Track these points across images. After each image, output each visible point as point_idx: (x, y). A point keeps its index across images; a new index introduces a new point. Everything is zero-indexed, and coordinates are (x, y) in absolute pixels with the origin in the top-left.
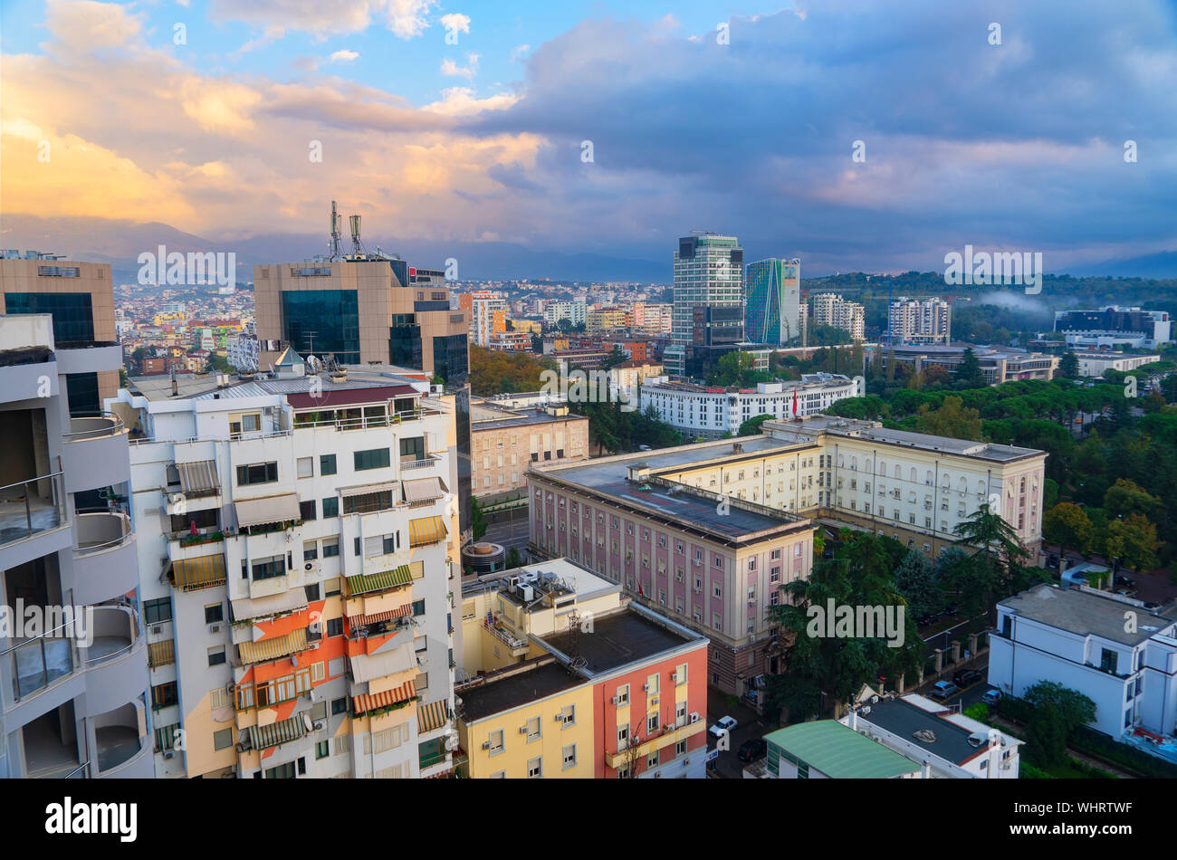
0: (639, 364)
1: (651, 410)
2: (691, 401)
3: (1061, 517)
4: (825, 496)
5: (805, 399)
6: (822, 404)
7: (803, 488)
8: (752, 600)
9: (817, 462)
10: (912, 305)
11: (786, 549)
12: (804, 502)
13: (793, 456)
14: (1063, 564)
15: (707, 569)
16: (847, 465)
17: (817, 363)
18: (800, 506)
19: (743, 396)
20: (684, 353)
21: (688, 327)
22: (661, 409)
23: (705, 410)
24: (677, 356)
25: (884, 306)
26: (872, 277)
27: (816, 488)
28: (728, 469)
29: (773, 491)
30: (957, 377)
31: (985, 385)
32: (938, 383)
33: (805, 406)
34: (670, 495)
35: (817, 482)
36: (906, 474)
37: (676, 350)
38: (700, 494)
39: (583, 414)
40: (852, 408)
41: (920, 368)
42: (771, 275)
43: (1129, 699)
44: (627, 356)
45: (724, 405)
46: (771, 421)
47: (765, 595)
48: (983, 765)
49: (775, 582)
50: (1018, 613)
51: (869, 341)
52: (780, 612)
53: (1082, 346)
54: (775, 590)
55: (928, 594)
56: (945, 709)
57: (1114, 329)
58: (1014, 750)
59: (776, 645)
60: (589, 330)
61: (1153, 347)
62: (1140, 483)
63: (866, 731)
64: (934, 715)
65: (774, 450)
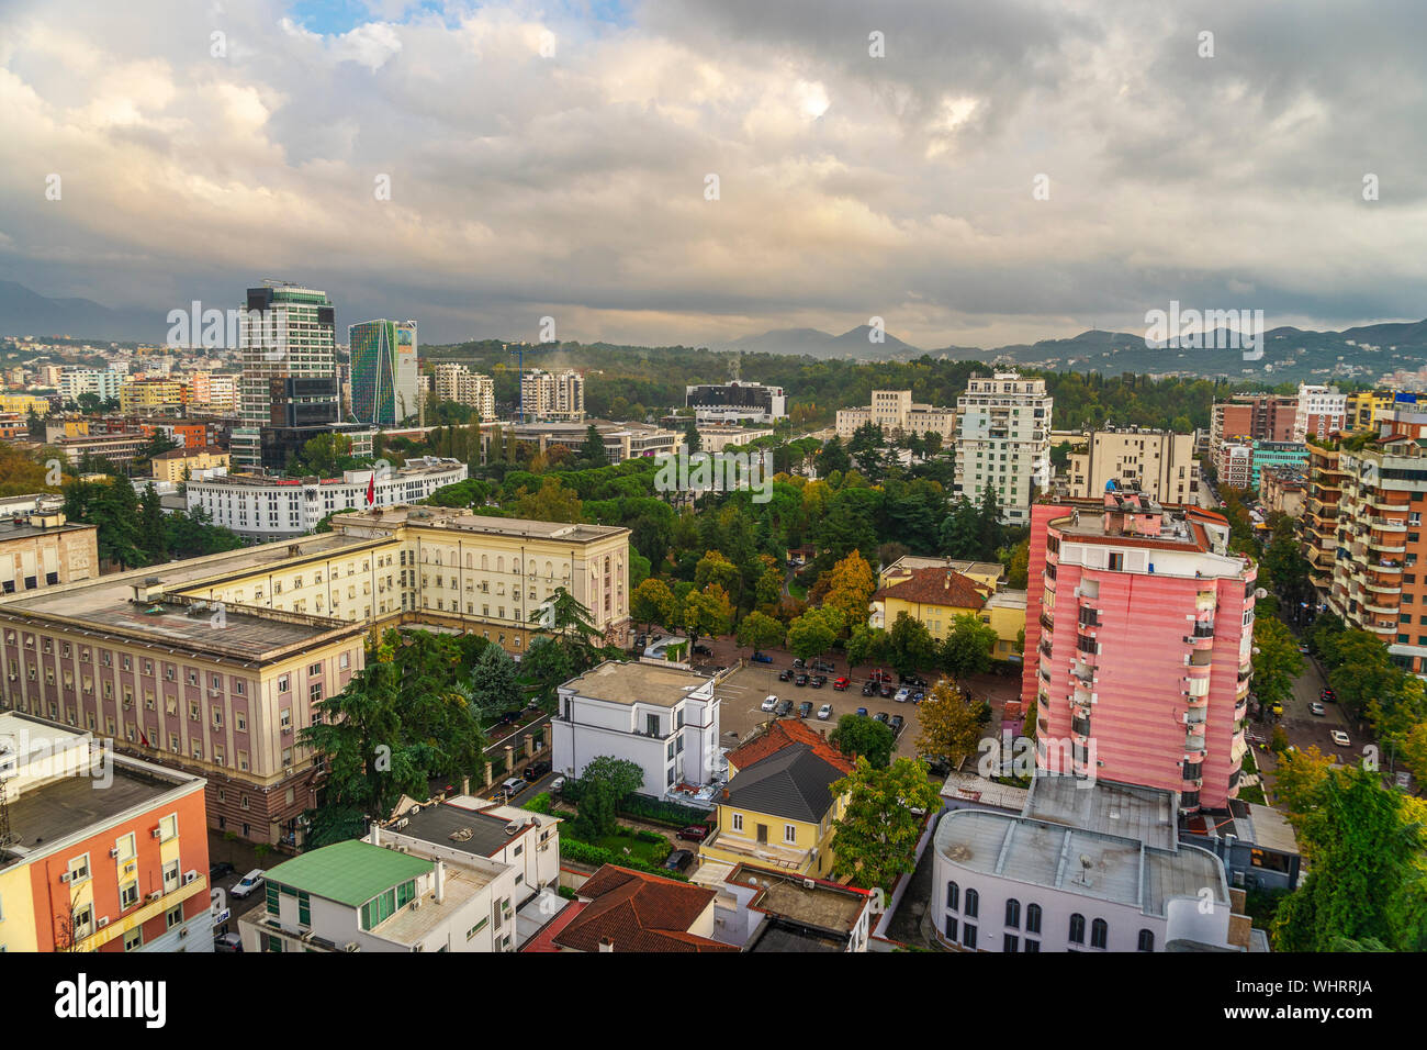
0: (194, 452)
1: (199, 509)
2: (256, 498)
3: (646, 594)
4: (408, 598)
5: (404, 488)
6: (425, 493)
7: (381, 591)
8: (286, 727)
9: (396, 559)
10: (546, 378)
11: (328, 662)
12: (383, 607)
13: (366, 555)
14: (648, 641)
15: (228, 698)
16: (432, 560)
17: (432, 445)
18: (377, 613)
19: (325, 489)
20: (258, 437)
21: (263, 404)
22: (216, 508)
23: (276, 508)
24: (249, 442)
25: (517, 378)
26: (509, 345)
27: (397, 590)
28: (278, 577)
29: (343, 598)
30: (580, 456)
31: (607, 464)
32: (560, 463)
33: (405, 496)
34: (189, 616)
35: (399, 582)
36: (493, 564)
37: (249, 434)
39: (88, 522)
40: (455, 496)
41: (543, 448)
42: (381, 340)
43: (670, 758)
44: (175, 443)
45: (301, 499)
46: (343, 516)
47: (303, 718)
48: (518, 851)
49: (316, 702)
50: (576, 693)
51: (500, 418)
52: (313, 734)
53: (710, 421)
54: (316, 712)
55: (507, 691)
56: (489, 803)
57: (738, 404)
58: (553, 830)
59: (322, 776)
60: (123, 408)
61: (771, 421)
62: (726, 554)
63: (392, 844)
64: (477, 812)
65: (340, 549)
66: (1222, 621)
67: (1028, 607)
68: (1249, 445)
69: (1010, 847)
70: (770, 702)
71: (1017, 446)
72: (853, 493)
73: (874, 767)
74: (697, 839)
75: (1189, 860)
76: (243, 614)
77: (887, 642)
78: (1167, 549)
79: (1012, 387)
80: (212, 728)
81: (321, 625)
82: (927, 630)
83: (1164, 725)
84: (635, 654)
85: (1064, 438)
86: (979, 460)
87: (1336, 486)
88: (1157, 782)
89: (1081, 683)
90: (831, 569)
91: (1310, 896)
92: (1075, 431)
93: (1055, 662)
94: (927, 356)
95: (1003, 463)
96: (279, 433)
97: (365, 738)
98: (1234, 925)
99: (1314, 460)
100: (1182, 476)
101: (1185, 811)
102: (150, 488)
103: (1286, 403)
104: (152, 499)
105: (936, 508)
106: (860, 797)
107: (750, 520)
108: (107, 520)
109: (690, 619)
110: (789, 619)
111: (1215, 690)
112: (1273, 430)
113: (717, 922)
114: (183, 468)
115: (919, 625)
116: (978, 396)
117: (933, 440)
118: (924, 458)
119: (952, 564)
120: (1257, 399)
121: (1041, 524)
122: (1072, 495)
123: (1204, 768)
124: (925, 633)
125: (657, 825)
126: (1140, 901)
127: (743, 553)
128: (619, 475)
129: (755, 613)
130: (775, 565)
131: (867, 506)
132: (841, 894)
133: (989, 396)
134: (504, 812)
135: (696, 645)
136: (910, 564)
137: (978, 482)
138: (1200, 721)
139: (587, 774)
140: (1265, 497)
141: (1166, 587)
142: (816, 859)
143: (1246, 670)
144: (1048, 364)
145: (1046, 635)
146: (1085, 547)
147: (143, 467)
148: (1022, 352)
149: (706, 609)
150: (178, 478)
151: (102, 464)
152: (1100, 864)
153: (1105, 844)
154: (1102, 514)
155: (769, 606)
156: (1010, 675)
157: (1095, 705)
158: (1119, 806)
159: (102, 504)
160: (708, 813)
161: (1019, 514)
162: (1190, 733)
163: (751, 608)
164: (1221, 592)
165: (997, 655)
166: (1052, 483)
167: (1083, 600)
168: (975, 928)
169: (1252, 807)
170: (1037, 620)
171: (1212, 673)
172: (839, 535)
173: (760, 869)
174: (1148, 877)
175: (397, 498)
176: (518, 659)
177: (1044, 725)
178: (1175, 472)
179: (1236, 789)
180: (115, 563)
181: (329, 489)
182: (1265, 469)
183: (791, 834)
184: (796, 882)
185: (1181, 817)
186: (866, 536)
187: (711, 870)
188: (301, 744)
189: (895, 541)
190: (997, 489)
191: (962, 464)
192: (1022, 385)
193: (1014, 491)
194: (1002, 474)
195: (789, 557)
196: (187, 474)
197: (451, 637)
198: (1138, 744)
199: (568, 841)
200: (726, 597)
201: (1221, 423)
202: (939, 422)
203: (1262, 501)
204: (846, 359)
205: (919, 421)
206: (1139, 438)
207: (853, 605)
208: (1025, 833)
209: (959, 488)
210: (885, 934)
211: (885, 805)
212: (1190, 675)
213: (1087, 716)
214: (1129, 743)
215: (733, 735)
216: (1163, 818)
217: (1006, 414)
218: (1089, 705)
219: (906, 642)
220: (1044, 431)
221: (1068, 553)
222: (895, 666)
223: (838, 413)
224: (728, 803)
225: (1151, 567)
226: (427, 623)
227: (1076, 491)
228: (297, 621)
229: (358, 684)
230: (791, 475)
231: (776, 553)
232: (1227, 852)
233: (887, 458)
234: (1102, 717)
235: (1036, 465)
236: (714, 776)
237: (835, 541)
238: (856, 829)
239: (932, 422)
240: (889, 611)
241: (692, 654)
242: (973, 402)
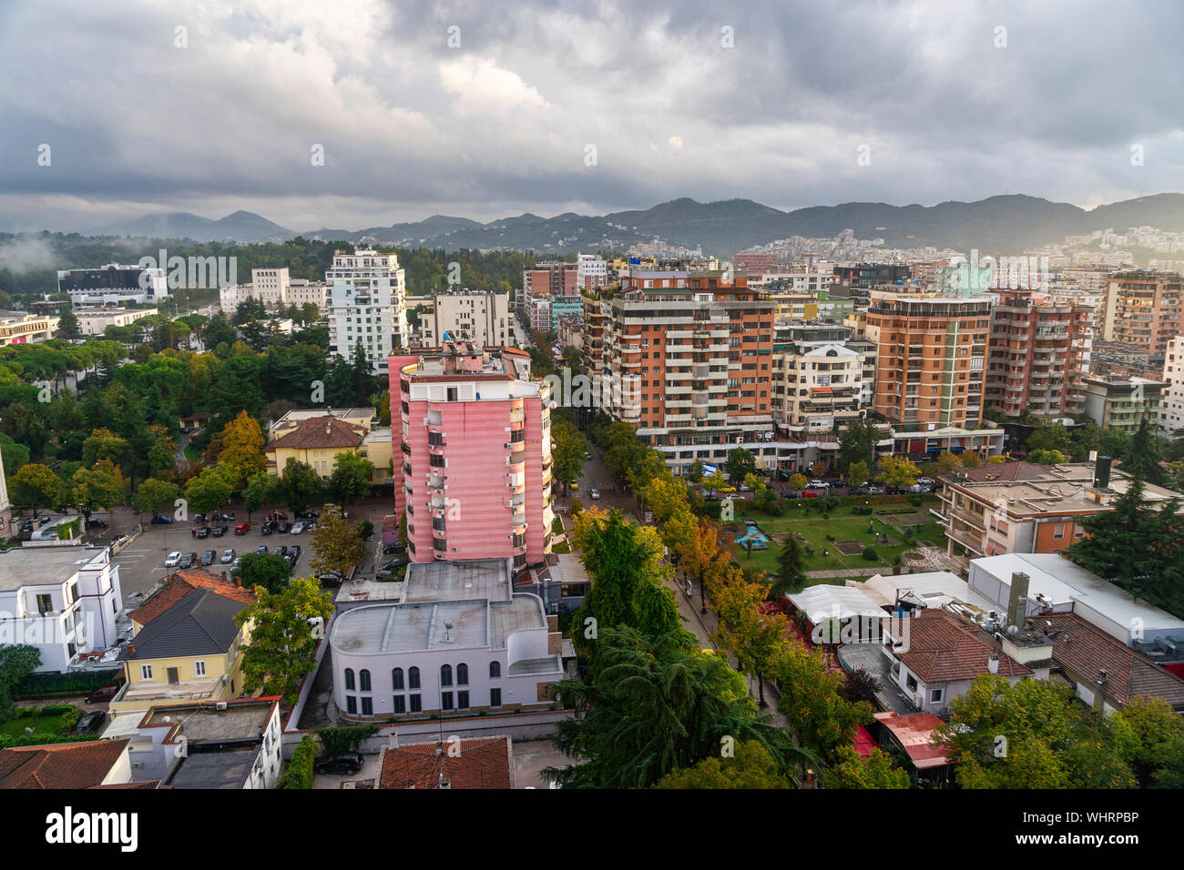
14: (36, 526)
53: (88, 304)
57: (118, 287)
61: (154, 301)
62: (113, 429)
66: (529, 429)
67: (393, 439)
68: (549, 300)
69: (392, 628)
70: (173, 558)
71: (379, 310)
72: (239, 361)
73: (271, 593)
74: (108, 698)
75: (520, 604)
77: (279, 486)
78: (488, 380)
79: (370, 261)
82: (315, 470)
83: (497, 512)
84: (19, 540)
85: (418, 302)
86: (349, 324)
87: (600, 325)
88: (496, 554)
89: (436, 491)
90: (222, 431)
91: (590, 607)
92: (427, 296)
93: (416, 478)
94: (300, 237)
95: (369, 325)
98: (552, 640)
99: (586, 307)
100: (502, 325)
101: (517, 570)
103: (570, 268)
105: (316, 367)
106: (264, 621)
107: (137, 395)
109: (80, 496)
110: (186, 480)
111: (529, 479)
112: (564, 288)
113: (134, 767)
115: (307, 467)
116: (343, 270)
117: (310, 311)
118: (304, 325)
119: (334, 413)
120: (552, 266)
121: (397, 371)
122: (425, 346)
123: (526, 536)
124: (313, 473)
125: (63, 697)
126: (489, 642)
127: (131, 427)
129: (150, 481)
130: (168, 434)
131: (254, 370)
132: (253, 706)
133: (352, 270)
135: (91, 519)
136: (295, 416)
137: (350, 343)
140: (562, 337)
141: (489, 409)
142: (228, 684)
143: (548, 461)
144: (403, 243)
145: (407, 459)
146: (429, 385)
148: (380, 232)
149: (96, 484)
152: (460, 624)
153: (463, 608)
154: (440, 359)
155: (164, 472)
156: (385, 494)
157: (447, 506)
158: (472, 578)
160: (116, 671)
161: (386, 366)
162: (515, 513)
163: (146, 476)
164: (526, 408)
165: (375, 481)
166: (410, 339)
167: (431, 427)
168: (370, 699)
169: (561, 556)
170: (399, 448)
171: (526, 467)
172: (226, 399)
174: (493, 623)
177: (412, 529)
178: (497, 323)
179: (550, 546)
182: (560, 316)
183: (201, 669)
184: (211, 709)
185: (514, 575)
186: (252, 397)
187: (123, 720)
189: (282, 399)
190: (366, 347)
191: (335, 328)
192: (378, 260)
193: (380, 347)
194: (369, 334)
198: (481, 529)
200: (117, 470)
201: (530, 284)
202: (316, 294)
203: (560, 340)
204: (226, 242)
205: (298, 294)
206: (470, 298)
207: (247, 459)
208: (402, 615)
209: (335, 348)
210: (297, 727)
211: (284, 622)
212: (511, 472)
213: (443, 516)
214: (474, 529)
215: (138, 595)
216: (502, 578)
217: (367, 284)
218: (443, 507)
219: (296, 483)
220: (400, 297)
222: (289, 506)
223: (222, 290)
224: (134, 657)
225: (478, 395)
227: (427, 343)
230: (179, 350)
231: (167, 422)
232: (546, 591)
233: (270, 328)
234: (453, 514)
235: (396, 325)
236: (121, 637)
237: (223, 405)
238: (261, 649)
239: (310, 294)
240: (280, 459)
241: (86, 529)
242: (338, 275)
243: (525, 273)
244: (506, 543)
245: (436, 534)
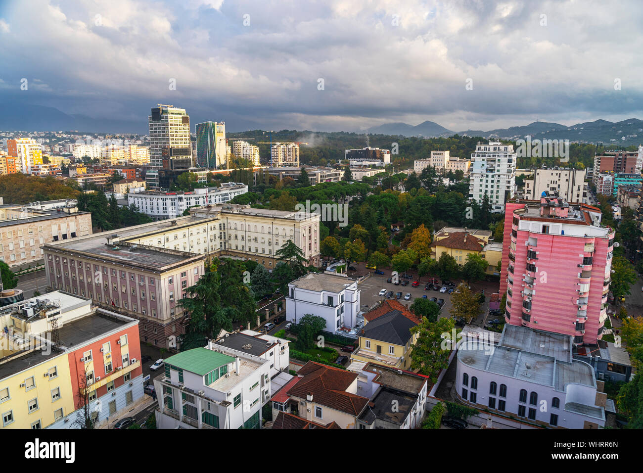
0: (131, 181)
1: (133, 205)
2: (157, 200)
3: (327, 243)
4: (223, 244)
5: (220, 196)
6: (229, 198)
7: (211, 241)
8: (172, 299)
9: (218, 227)
10: (282, 146)
11: (189, 271)
12: (212, 248)
13: (204, 225)
14: (328, 264)
15: (147, 286)
16: (233, 227)
17: (232, 177)
18: (210, 251)
19: (186, 196)
20: (158, 174)
21: (159, 160)
22: (140, 205)
23: (166, 205)
24: (154, 176)
25: (269, 147)
26: (266, 132)
27: (218, 241)
28: (167, 234)
29: (195, 244)
30: (297, 182)
31: (309, 185)
32: (289, 185)
33: (221, 200)
34: (131, 251)
35: (219, 237)
36: (259, 230)
37: (154, 173)
38: (147, 249)
39: (87, 211)
40: (243, 199)
41: (281, 179)
42: (209, 131)
43: (338, 316)
44: (123, 177)
45: (176, 201)
46: (195, 208)
47: (179, 295)
48: (271, 354)
49: (184, 288)
50: (296, 286)
51: (262, 165)
52: (183, 302)
53: (356, 166)
54: (184, 293)
55: (266, 285)
56: (259, 333)
57: (369, 158)
58: (286, 345)
59: (187, 320)
60: (101, 162)
61: (384, 166)
62: (363, 225)
63: (217, 349)
64: (253, 337)
65: (193, 223)
66: (597, 257)
67: (503, 250)
68: (612, 175)
69: (493, 358)
70: (383, 292)
71: (499, 176)
72: (422, 198)
73: (429, 321)
74: (350, 351)
75: (577, 367)
76: (153, 250)
77: (436, 266)
78: (570, 223)
79: (497, 148)
80: (141, 299)
81: (186, 255)
82: (456, 261)
83: (567, 305)
84: (322, 270)
85: (522, 173)
86: (481, 183)
88: (563, 331)
89: (528, 285)
90: (411, 233)
91: (636, 384)
92: (527, 169)
93: (516, 275)
94: (457, 135)
95: (492, 184)
96: (166, 172)
97: (205, 304)
98: (598, 397)
100: (579, 190)
101: (576, 345)
102: (113, 196)
103: (632, 155)
104: (114, 201)
105: (460, 205)
106: (423, 335)
107: (374, 210)
108: (95, 210)
109: (347, 254)
110: (392, 255)
111: (592, 289)
112: (625, 168)
113: (358, 388)
114: (126, 188)
115: (452, 258)
116: (481, 153)
117: (459, 174)
118: (455, 182)
119: (468, 231)
120: (617, 153)
121: (511, 212)
122: (525, 198)
123: (586, 325)
124: (454, 262)
125: (332, 345)
126: (554, 384)
127: (371, 225)
128: (315, 190)
129: (376, 253)
130: (386, 231)
131: (428, 204)
132: (414, 377)
133: (486, 153)
134: (265, 337)
135: (350, 266)
136: (447, 230)
137: (481, 193)
138: (584, 304)
139: (301, 322)
140: (620, 200)
141: (570, 241)
142: (403, 362)
143: (608, 280)
144: (515, 138)
145: (511, 263)
146: (531, 222)
147: (109, 187)
148: (502, 132)
149: (354, 250)
150: (124, 192)
151: (92, 186)
152: (535, 367)
153: (537, 359)
154: (539, 207)
155: (383, 249)
156: (495, 281)
157: (534, 295)
158: (545, 342)
159: (93, 203)
160: (355, 340)
161: (500, 208)
162: (579, 309)
163: (375, 250)
164: (596, 244)
165: (488, 272)
166: (515, 194)
167: (530, 247)
168: (475, 394)
169: (609, 344)
170: (507, 256)
171: (591, 281)
172: (415, 217)
173: (378, 365)
174: (557, 373)
175: (217, 200)
176: (271, 271)
177: (509, 304)
178: (575, 188)
179: (601, 335)
180: (99, 228)
181: (188, 196)
182: (620, 186)
183: (392, 350)
184: (394, 371)
185: (574, 347)
186: (427, 217)
187: (356, 365)
188: (178, 306)
189: (441, 220)
190: (489, 196)
191: (473, 185)
192: (502, 148)
193: (497, 197)
194: (492, 189)
195: (392, 227)
196: (128, 190)
197: (241, 261)
198: (555, 314)
199: (293, 351)
200: (363, 245)
201: (599, 165)
202: (462, 165)
203: (618, 202)
204: (419, 137)
205: (453, 165)
206: (558, 172)
207: (421, 249)
208: (499, 352)
209: (471, 196)
210: (434, 395)
211: (435, 338)
212: (580, 282)
213: (530, 301)
214: (549, 313)
215: (366, 306)
216: (565, 347)
217: (494, 161)
218: (531, 296)
219: (445, 266)
220: (512, 169)
221: (523, 225)
222: (440, 277)
223: (415, 162)
224: (364, 336)
225: (563, 232)
226: (231, 255)
227: (527, 197)
228: (176, 254)
229: (202, 281)
230: (393, 190)
231: (386, 225)
232: (596, 364)
233: (438, 182)
234: (537, 301)
235: (508, 185)
236: (358, 324)
237: (413, 220)
238: (421, 349)
239: (459, 165)
240: (438, 252)
241: (348, 270)
242: (478, 156)
243: (596, 157)
244: (571, 326)
245: (524, 310)
